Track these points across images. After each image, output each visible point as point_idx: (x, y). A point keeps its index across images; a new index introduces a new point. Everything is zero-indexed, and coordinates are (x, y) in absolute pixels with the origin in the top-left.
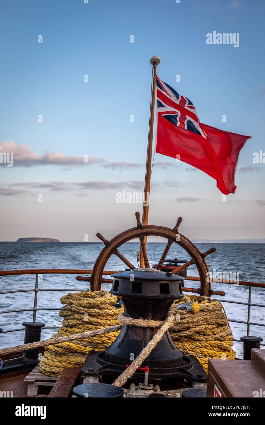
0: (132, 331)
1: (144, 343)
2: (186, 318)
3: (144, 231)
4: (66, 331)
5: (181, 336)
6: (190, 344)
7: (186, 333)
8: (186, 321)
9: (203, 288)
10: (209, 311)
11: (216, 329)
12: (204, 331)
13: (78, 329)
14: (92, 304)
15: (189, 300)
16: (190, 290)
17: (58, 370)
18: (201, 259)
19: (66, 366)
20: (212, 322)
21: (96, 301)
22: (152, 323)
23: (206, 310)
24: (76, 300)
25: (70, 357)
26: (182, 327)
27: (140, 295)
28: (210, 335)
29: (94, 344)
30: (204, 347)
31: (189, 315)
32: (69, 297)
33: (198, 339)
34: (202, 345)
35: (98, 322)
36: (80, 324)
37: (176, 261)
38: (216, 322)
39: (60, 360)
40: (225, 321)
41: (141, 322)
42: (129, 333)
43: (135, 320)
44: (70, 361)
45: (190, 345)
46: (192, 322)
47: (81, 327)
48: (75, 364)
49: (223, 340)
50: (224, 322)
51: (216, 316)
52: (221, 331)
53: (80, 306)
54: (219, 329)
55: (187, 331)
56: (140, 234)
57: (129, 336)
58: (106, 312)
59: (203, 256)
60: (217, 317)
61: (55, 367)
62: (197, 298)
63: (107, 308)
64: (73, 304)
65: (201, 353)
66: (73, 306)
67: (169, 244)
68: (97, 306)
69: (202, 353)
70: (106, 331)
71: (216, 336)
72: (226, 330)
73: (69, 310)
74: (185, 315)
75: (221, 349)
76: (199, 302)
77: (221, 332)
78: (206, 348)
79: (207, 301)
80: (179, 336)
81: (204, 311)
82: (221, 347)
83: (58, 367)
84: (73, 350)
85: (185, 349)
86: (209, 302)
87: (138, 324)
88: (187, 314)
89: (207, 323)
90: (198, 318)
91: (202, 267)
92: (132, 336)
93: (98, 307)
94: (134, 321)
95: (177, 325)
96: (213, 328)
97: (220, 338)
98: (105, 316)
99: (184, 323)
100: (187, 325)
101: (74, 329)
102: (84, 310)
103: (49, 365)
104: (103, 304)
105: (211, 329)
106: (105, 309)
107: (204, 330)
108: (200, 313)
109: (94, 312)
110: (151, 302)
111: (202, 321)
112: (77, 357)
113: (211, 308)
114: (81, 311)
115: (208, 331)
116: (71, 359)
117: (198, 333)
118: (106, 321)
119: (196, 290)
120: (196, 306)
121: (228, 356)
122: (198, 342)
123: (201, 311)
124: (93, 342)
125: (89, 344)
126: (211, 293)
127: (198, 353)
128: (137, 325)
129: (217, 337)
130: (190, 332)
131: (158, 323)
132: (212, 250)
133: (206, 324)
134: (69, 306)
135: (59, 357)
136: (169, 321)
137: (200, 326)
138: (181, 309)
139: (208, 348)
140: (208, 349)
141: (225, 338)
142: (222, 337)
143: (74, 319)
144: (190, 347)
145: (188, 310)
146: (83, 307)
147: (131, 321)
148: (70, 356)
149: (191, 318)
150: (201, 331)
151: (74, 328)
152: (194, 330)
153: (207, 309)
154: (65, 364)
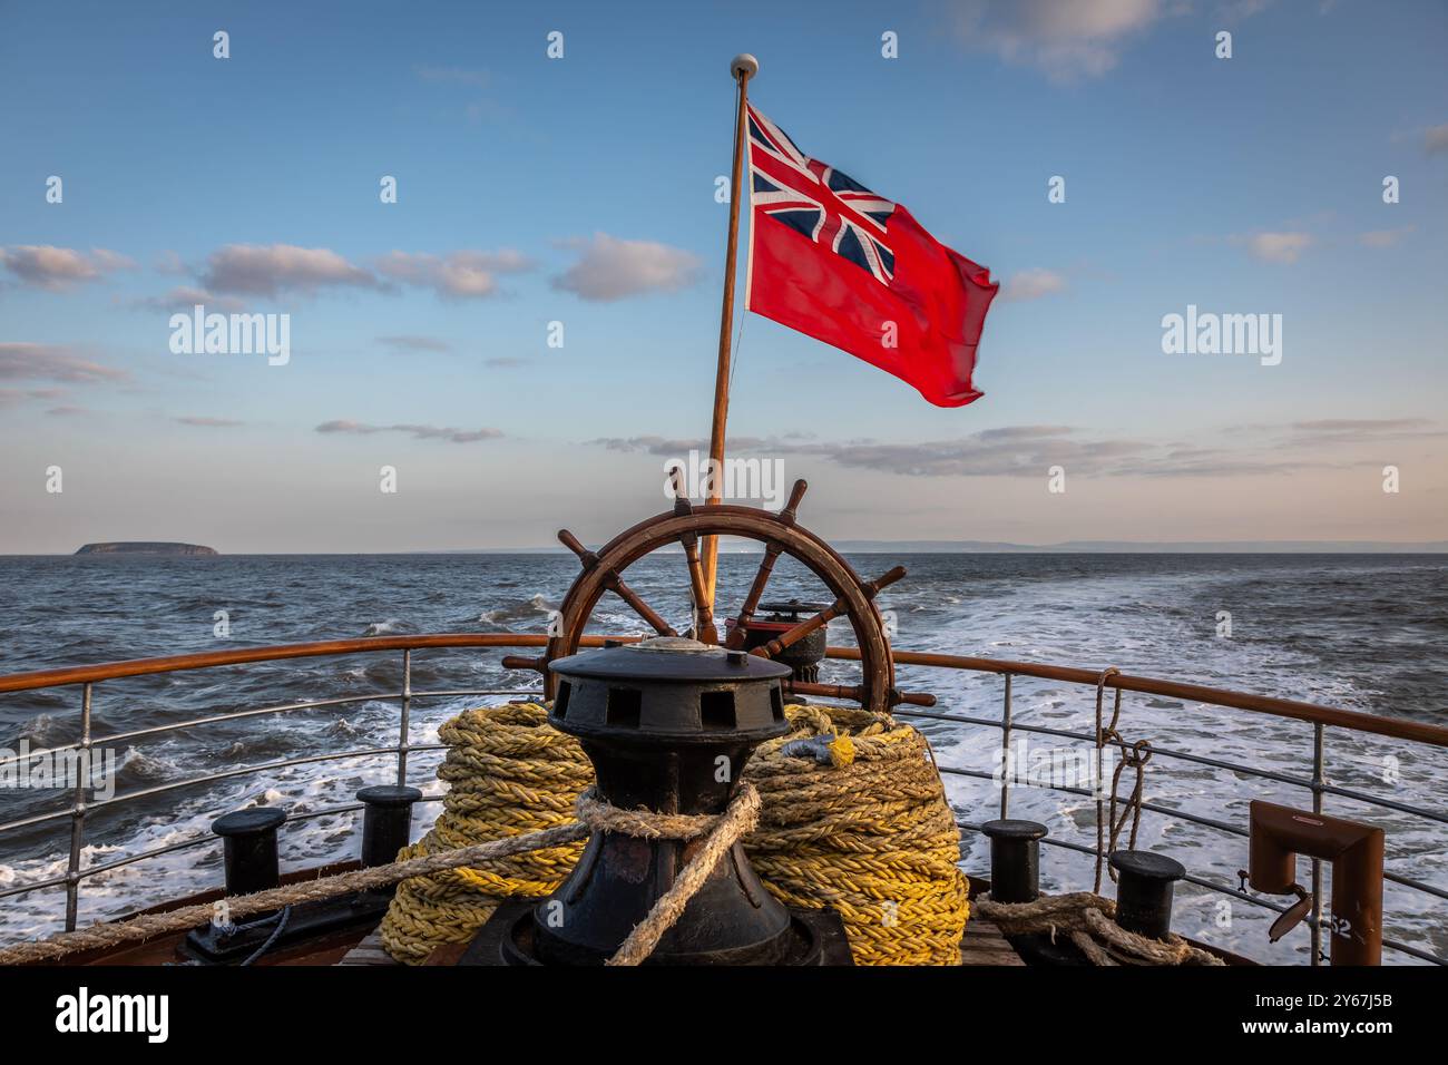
0: (616, 849)
1: (650, 891)
2: (813, 783)
3: (696, 521)
4: (452, 826)
5: (798, 842)
6: (826, 862)
7: (812, 829)
8: (813, 793)
9: (870, 684)
10: (884, 758)
11: (906, 814)
12: (868, 825)
13: (484, 821)
14: (524, 744)
15: (826, 722)
16: (833, 690)
17: (424, 947)
18: (864, 601)
19: (449, 936)
20: (894, 795)
21: (538, 736)
22: (680, 824)
23: (874, 758)
24: (479, 734)
25: (461, 906)
26: (801, 812)
27: (634, 732)
28: (886, 835)
29: (530, 869)
30: (870, 871)
31: (822, 774)
32: (465, 724)
33: (851, 847)
34: (864, 867)
35: (542, 801)
36: (490, 806)
37: (794, 608)
38: (905, 793)
39: (432, 916)
40: (934, 790)
41: (643, 822)
42: (605, 857)
43: (621, 815)
44: (459, 921)
45: (825, 866)
46: (830, 796)
47: (492, 815)
48: (472, 929)
49: (927, 846)
50: (930, 791)
51: (905, 774)
52: (922, 820)
53: (490, 752)
54: (916, 816)
55: (815, 824)
56: (685, 532)
57: (606, 866)
58: (568, 769)
59: (869, 592)
60: (907, 778)
61: (418, 939)
62: (850, 718)
63: (574, 757)
64: (470, 744)
65: (858, 890)
66: (471, 750)
67: (770, 558)
68: (543, 750)
69: (862, 892)
70: (547, 840)
71: (907, 835)
72: (938, 814)
73: (459, 763)
74: (808, 776)
75: (923, 873)
76: (856, 730)
77: (920, 823)
78: (876, 875)
79: (878, 726)
80: (791, 841)
81: (867, 760)
82: (921, 869)
83: (425, 939)
84: (468, 888)
85: (811, 880)
86: (884, 732)
87: (632, 828)
88: (815, 769)
89: (879, 799)
90: (850, 784)
91: (867, 625)
92: (615, 869)
93: (545, 755)
94: (619, 820)
95: (785, 806)
96: (897, 813)
97: (918, 842)
98: (566, 780)
99: (807, 800)
100: (815, 806)
101: (473, 820)
102: (499, 765)
103: (400, 929)
104: (559, 744)
105: (890, 817)
106: (565, 758)
107: (869, 820)
108: (858, 767)
109: (531, 771)
110: (674, 754)
111: (862, 791)
112: (482, 907)
113: (890, 750)
114: (490, 768)
115: (882, 822)
116: (461, 915)
117: (850, 829)
118: (569, 795)
119: (852, 691)
120: (845, 746)
121: (943, 894)
122: (850, 856)
123: (862, 759)
124: (527, 863)
125: (517, 868)
126: (893, 698)
127: (851, 890)
128: (629, 831)
129: (909, 840)
130: (823, 829)
131: (701, 823)
132: (895, 576)
133: (873, 800)
134: (460, 752)
135: (430, 905)
136: (737, 817)
137: (857, 809)
138: (798, 754)
139: (881, 873)
140: (882, 878)
141: (933, 839)
142: (921, 837)
143: (474, 790)
144: (826, 874)
145: (818, 758)
146: (498, 755)
147: (610, 816)
148: (461, 903)
149: (829, 782)
150: (858, 825)
151: (475, 817)
152: (837, 820)
153: (879, 754)
154: (445, 930)
